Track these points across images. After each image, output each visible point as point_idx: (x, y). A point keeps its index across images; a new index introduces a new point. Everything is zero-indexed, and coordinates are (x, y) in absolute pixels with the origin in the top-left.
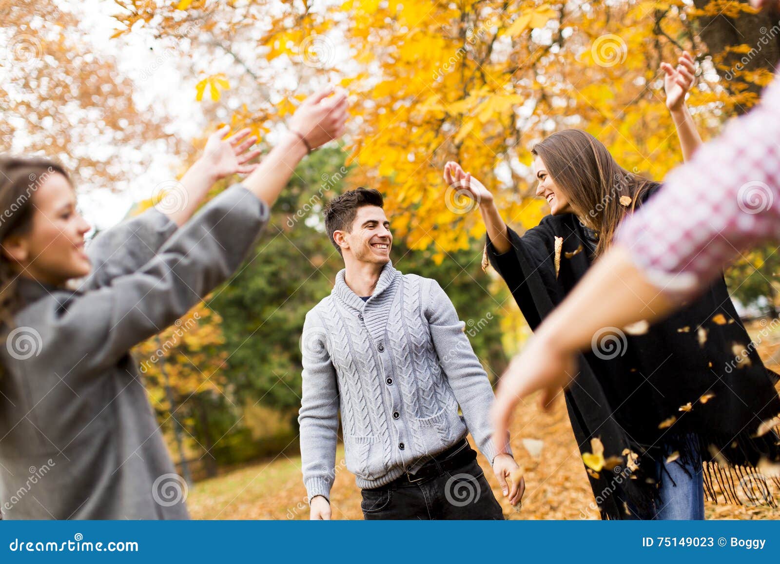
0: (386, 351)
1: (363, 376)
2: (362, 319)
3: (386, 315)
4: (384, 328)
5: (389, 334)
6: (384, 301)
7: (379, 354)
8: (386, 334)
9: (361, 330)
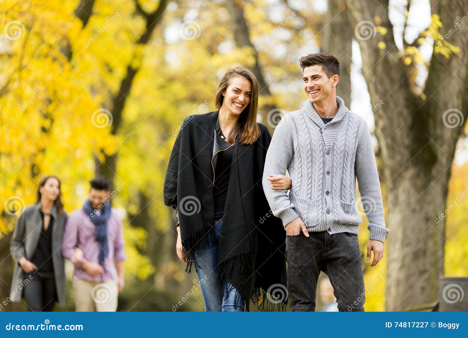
0: (330, 155)
1: (314, 166)
2: (322, 133)
3: (336, 134)
4: (333, 142)
5: (335, 147)
6: (336, 126)
7: (327, 156)
8: (334, 146)
9: (319, 138)
